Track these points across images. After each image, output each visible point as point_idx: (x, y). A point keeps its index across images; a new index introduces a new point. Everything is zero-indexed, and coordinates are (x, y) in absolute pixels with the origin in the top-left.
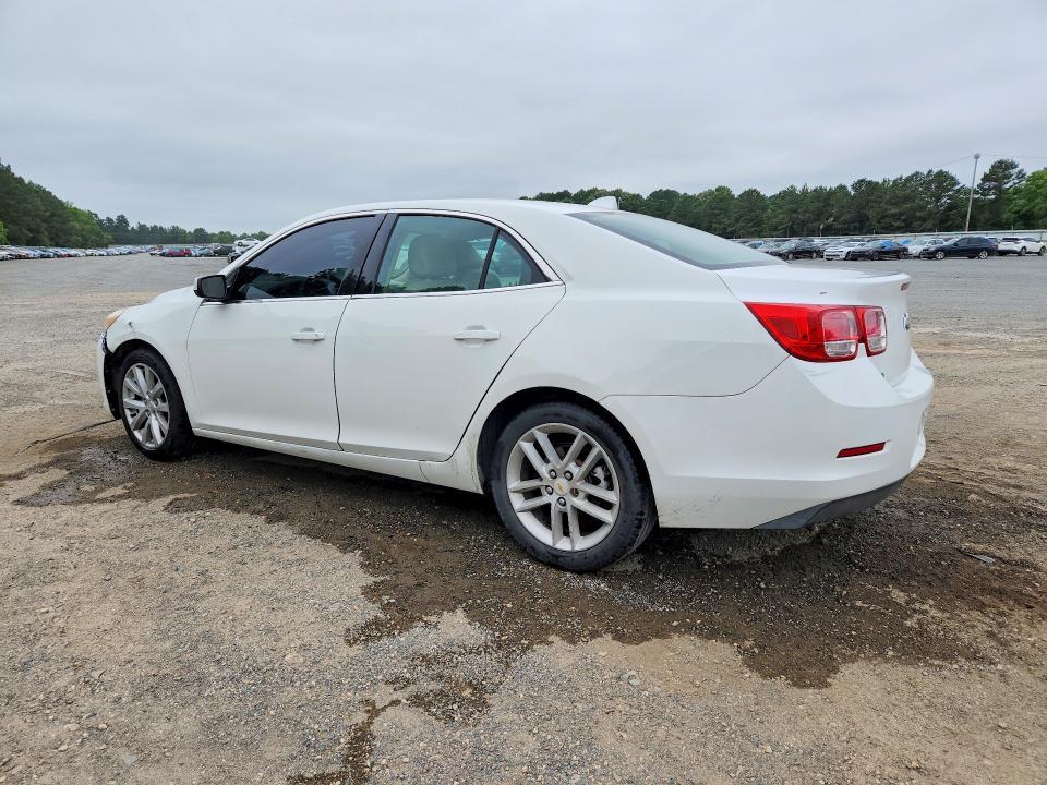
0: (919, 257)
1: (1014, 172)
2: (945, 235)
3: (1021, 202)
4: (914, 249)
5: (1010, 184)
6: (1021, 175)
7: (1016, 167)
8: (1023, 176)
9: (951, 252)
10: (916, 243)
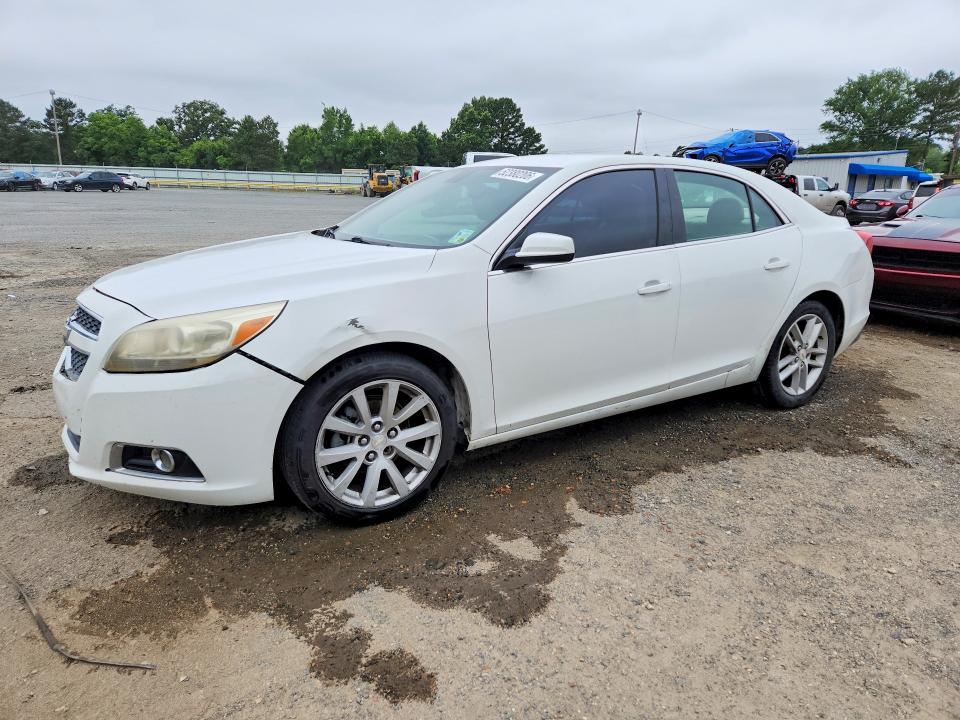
0: (53, 189)
1: (75, 110)
2: (76, 168)
3: (90, 140)
4: (46, 181)
5: (74, 122)
6: (82, 115)
7: (74, 106)
8: (84, 115)
9: (89, 185)
10: (47, 174)
